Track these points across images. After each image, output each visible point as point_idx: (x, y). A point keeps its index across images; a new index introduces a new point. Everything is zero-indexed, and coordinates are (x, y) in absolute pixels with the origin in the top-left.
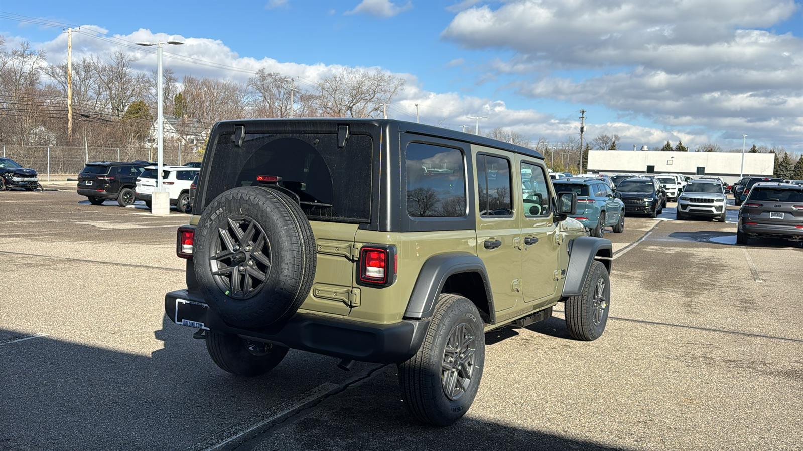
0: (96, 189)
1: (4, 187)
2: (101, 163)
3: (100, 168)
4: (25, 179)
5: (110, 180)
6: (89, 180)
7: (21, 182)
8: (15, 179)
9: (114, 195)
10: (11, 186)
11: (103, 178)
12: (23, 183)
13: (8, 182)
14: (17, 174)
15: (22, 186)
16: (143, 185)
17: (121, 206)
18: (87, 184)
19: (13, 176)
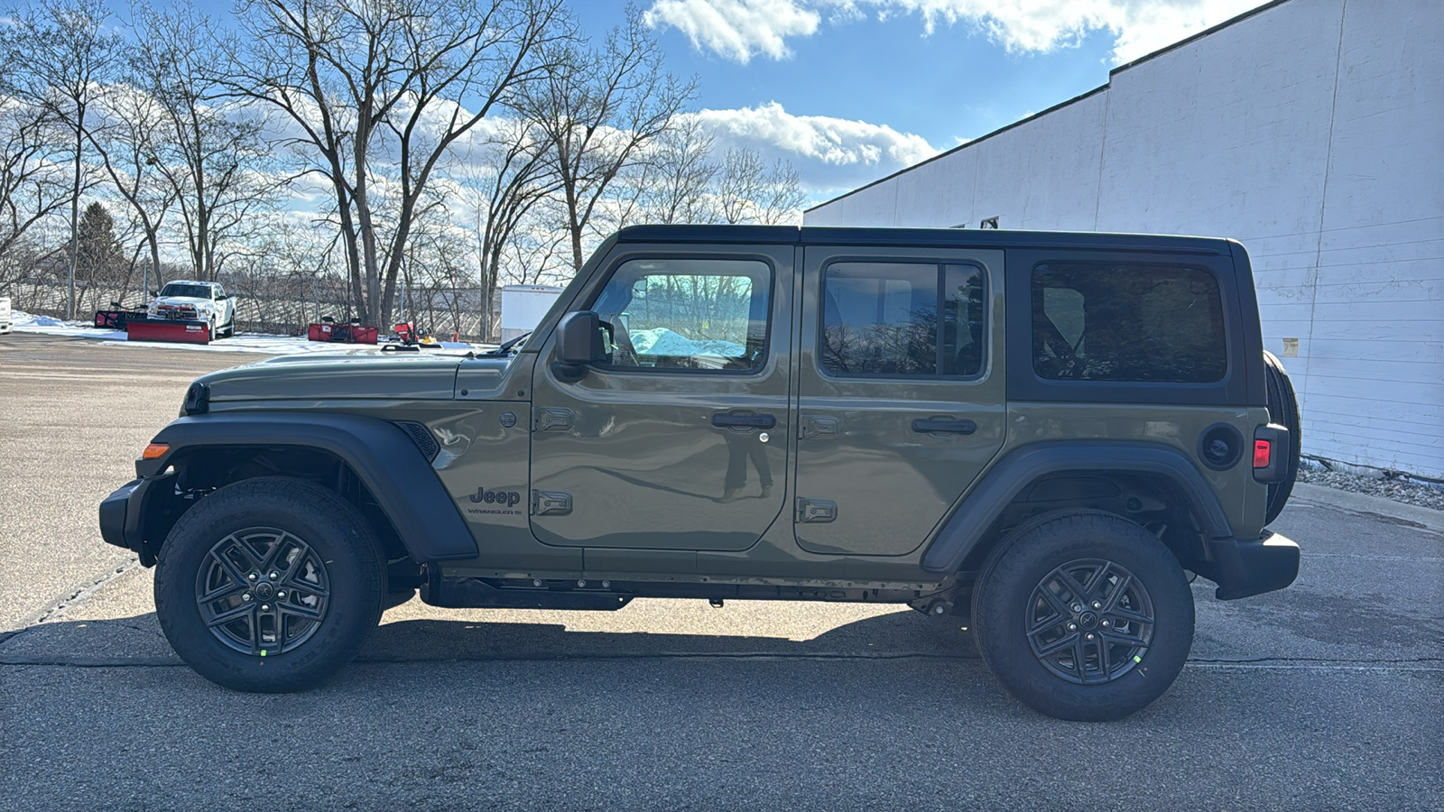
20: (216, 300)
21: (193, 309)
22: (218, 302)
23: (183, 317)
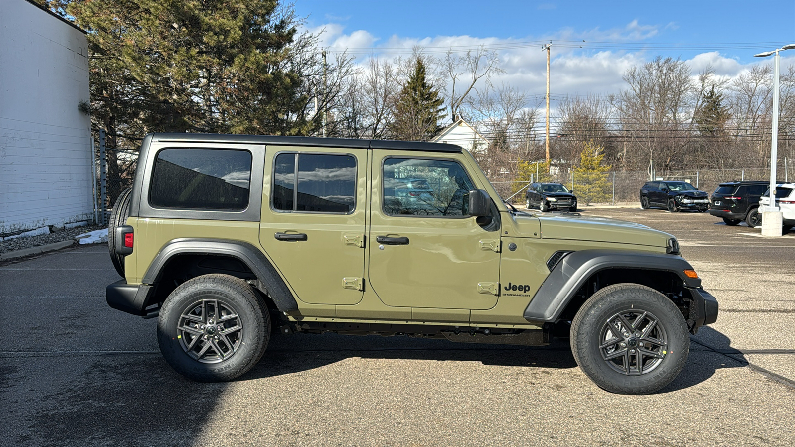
0: (723, 209)
1: (675, 209)
2: (732, 183)
3: (730, 188)
4: (695, 201)
5: (738, 200)
6: (718, 200)
7: (690, 203)
8: (685, 201)
9: (740, 215)
10: (680, 207)
11: (729, 198)
12: (691, 205)
13: (678, 204)
14: (687, 196)
15: (690, 207)
16: (765, 204)
17: (750, 227)
18: (716, 204)
19: (684, 198)
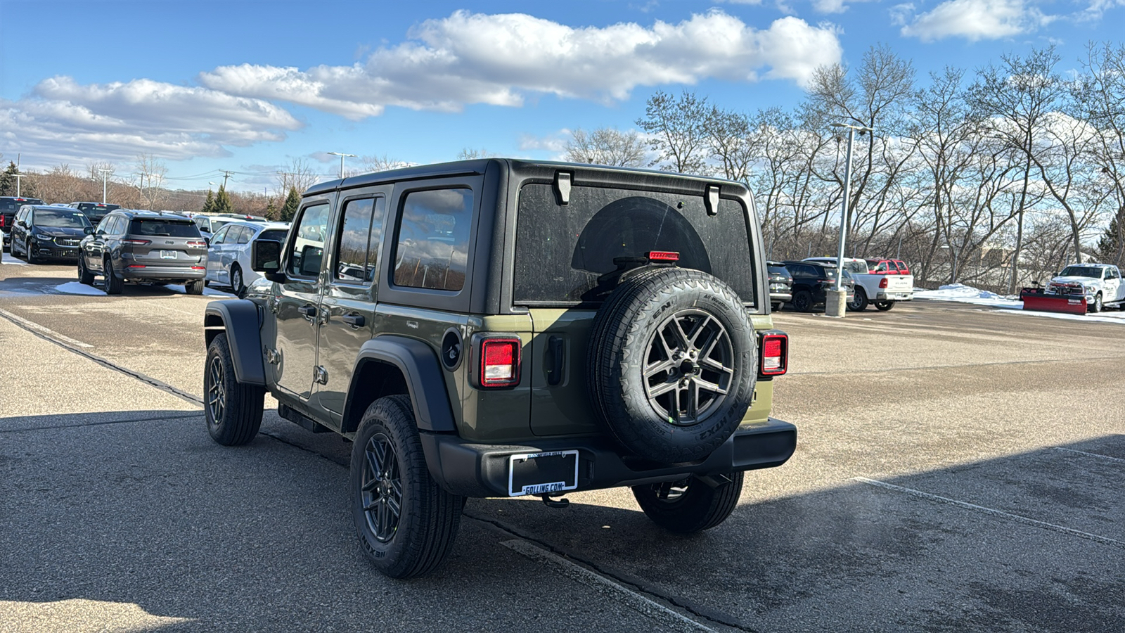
20: (1105, 279)
21: (1079, 286)
22: (1106, 281)
23: (1069, 292)
